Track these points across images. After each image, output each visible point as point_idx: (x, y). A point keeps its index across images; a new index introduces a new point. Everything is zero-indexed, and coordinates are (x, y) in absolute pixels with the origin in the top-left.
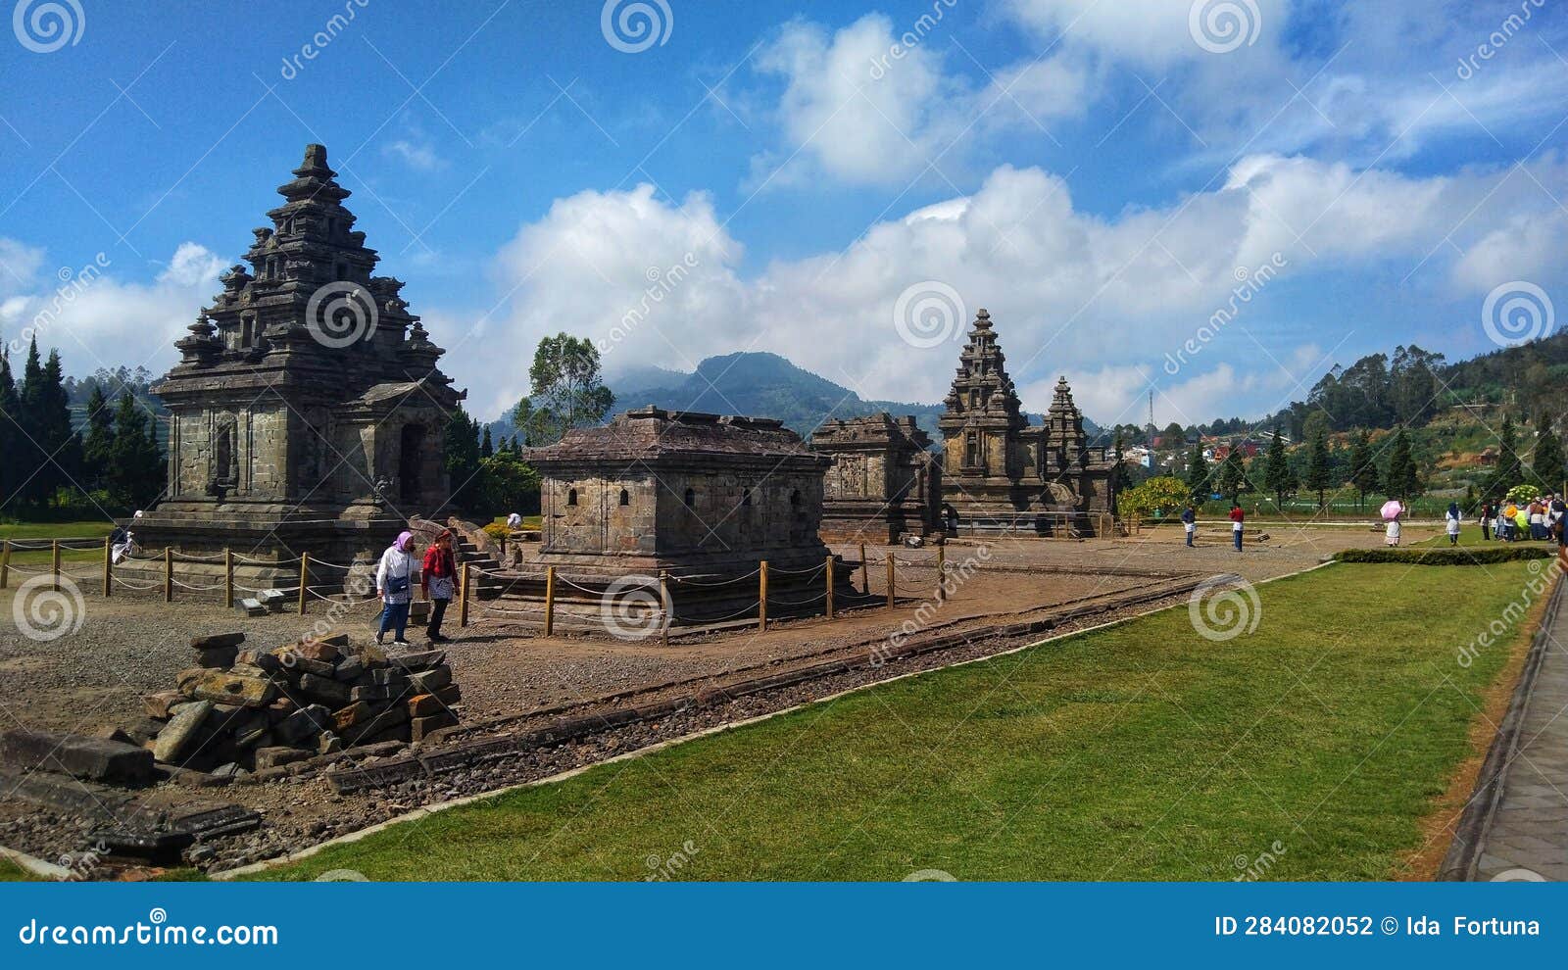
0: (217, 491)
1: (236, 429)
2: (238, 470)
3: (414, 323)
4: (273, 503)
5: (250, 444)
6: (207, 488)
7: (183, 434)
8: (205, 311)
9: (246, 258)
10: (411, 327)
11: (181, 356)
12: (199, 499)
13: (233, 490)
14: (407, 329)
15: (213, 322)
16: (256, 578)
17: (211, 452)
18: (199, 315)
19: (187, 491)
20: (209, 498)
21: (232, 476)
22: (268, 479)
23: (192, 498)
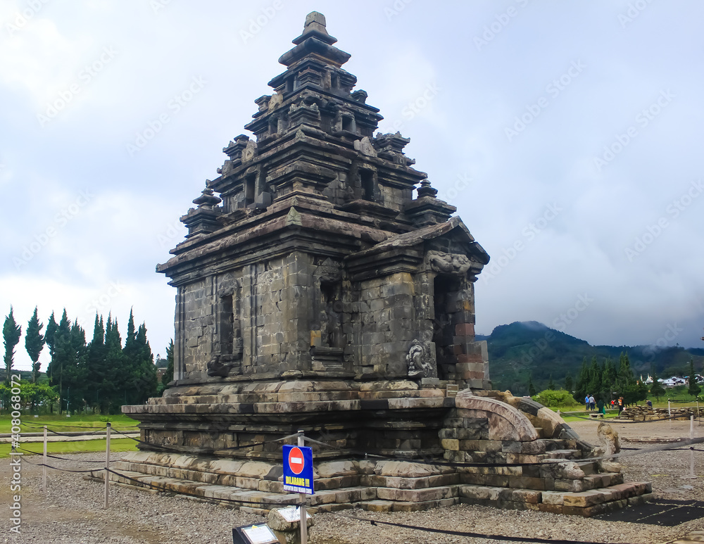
0: (219, 371)
1: (239, 295)
2: (242, 341)
3: (421, 181)
4: (282, 379)
5: (255, 310)
6: (209, 365)
7: (188, 312)
8: (208, 182)
9: (248, 128)
10: (418, 186)
11: (186, 231)
12: (202, 381)
13: (237, 368)
14: (415, 188)
15: (217, 195)
16: (266, 478)
17: (214, 326)
18: (204, 187)
19: (192, 373)
20: (212, 379)
21: (236, 351)
22: (276, 352)
23: (197, 380)
